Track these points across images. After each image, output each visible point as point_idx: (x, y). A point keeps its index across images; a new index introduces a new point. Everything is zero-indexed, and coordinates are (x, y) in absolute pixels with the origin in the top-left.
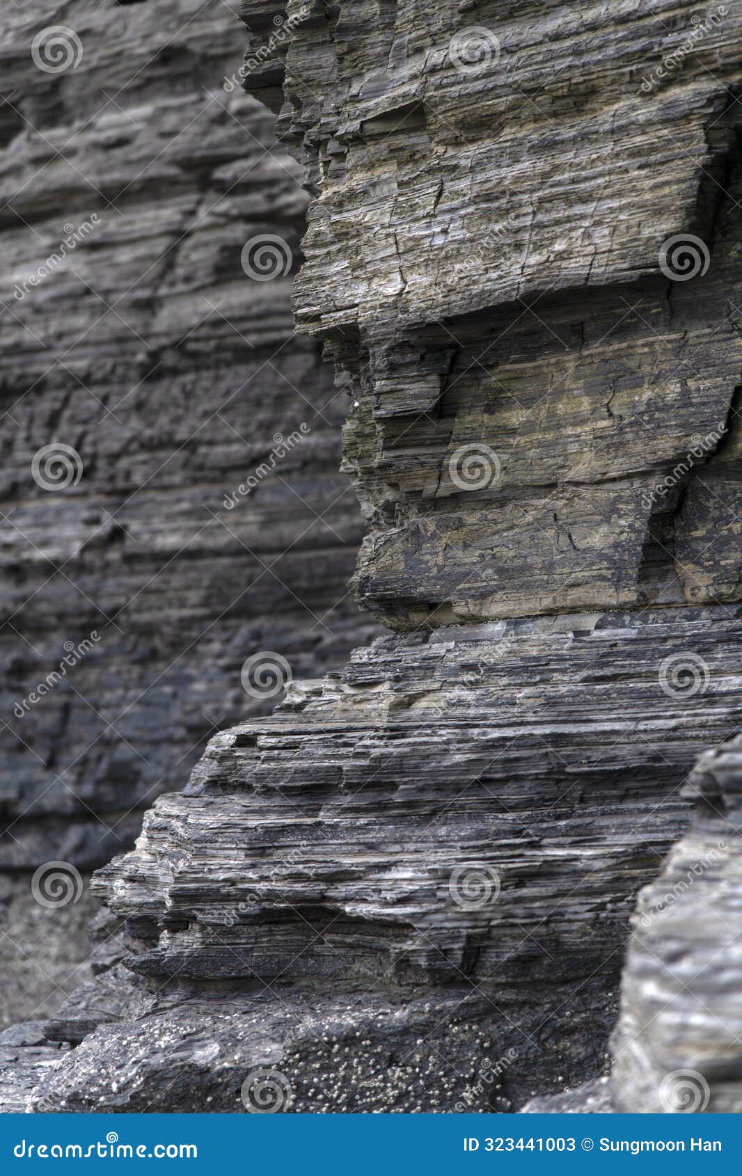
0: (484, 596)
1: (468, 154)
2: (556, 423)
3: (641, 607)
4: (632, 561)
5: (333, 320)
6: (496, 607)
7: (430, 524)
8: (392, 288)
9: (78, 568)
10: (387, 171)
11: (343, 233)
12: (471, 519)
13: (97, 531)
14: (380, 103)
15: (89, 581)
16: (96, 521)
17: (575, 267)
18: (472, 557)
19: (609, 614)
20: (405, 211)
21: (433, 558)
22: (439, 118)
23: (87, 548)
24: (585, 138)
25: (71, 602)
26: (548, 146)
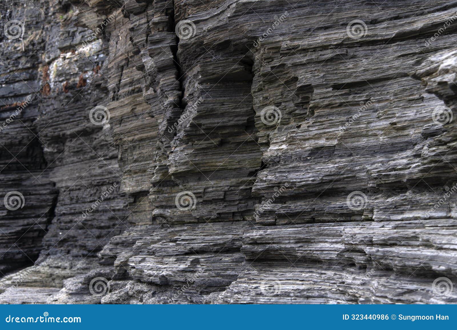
0: (139, 222)
1: (135, 176)
2: (145, 204)
3: (153, 224)
4: (151, 219)
5: (124, 192)
6: (140, 224)
7: (134, 214)
8: (128, 189)
9: (123, 210)
10: (128, 176)
11: (124, 182)
12: (138, 214)
13: (125, 205)
14: (127, 169)
15: (124, 212)
16: (125, 203)
17: (144, 189)
18: (138, 218)
19: (150, 225)
20: (130, 181)
21: (134, 218)
22: (132, 171)
23: (124, 207)
24: (145, 175)
25: (121, 215)
26: (142, 176)
